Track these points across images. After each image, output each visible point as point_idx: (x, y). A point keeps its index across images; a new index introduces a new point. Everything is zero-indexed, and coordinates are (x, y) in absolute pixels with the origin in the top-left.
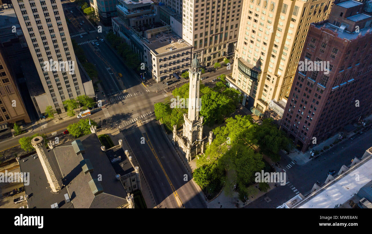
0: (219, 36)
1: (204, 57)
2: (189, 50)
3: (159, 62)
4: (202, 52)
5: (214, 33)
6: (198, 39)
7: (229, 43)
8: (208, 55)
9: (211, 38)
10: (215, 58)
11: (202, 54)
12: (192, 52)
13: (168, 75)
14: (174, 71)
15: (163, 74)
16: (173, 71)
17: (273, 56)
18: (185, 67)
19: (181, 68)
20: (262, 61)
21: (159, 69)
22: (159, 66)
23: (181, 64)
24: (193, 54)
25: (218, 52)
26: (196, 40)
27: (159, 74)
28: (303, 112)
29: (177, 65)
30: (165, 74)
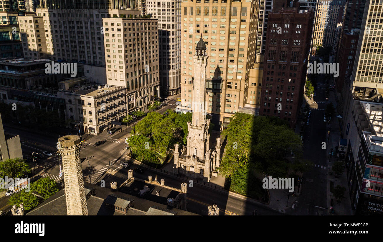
0: (145, 76)
1: (136, 102)
2: (123, 92)
3: (96, 106)
4: (134, 95)
5: (141, 74)
6: (130, 79)
7: (154, 86)
8: (139, 99)
9: (140, 78)
10: (145, 103)
11: (134, 97)
12: (126, 94)
13: (106, 124)
14: (112, 118)
15: (102, 122)
16: (110, 118)
17: (231, 61)
18: (121, 113)
19: (118, 115)
20: (221, 70)
21: (97, 115)
22: (97, 112)
23: (117, 109)
24: (127, 97)
25: (147, 96)
26: (128, 80)
27: (98, 123)
28: (281, 99)
29: (114, 110)
30: (104, 122)
